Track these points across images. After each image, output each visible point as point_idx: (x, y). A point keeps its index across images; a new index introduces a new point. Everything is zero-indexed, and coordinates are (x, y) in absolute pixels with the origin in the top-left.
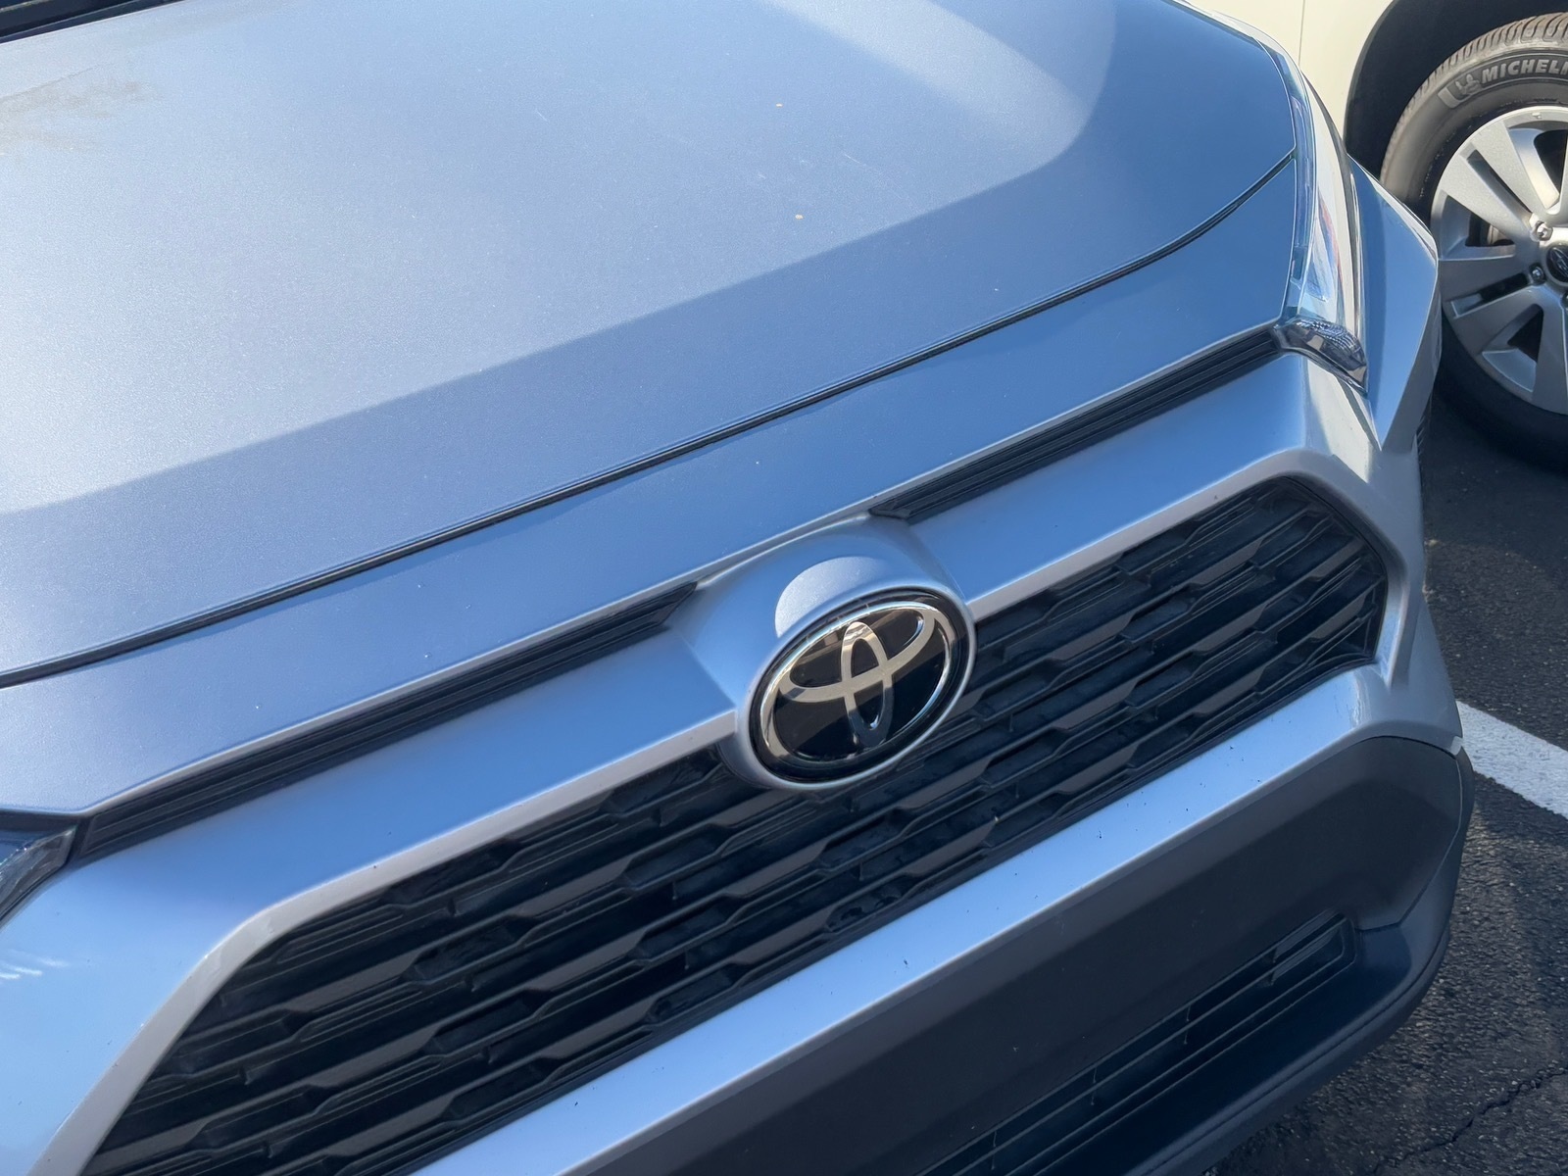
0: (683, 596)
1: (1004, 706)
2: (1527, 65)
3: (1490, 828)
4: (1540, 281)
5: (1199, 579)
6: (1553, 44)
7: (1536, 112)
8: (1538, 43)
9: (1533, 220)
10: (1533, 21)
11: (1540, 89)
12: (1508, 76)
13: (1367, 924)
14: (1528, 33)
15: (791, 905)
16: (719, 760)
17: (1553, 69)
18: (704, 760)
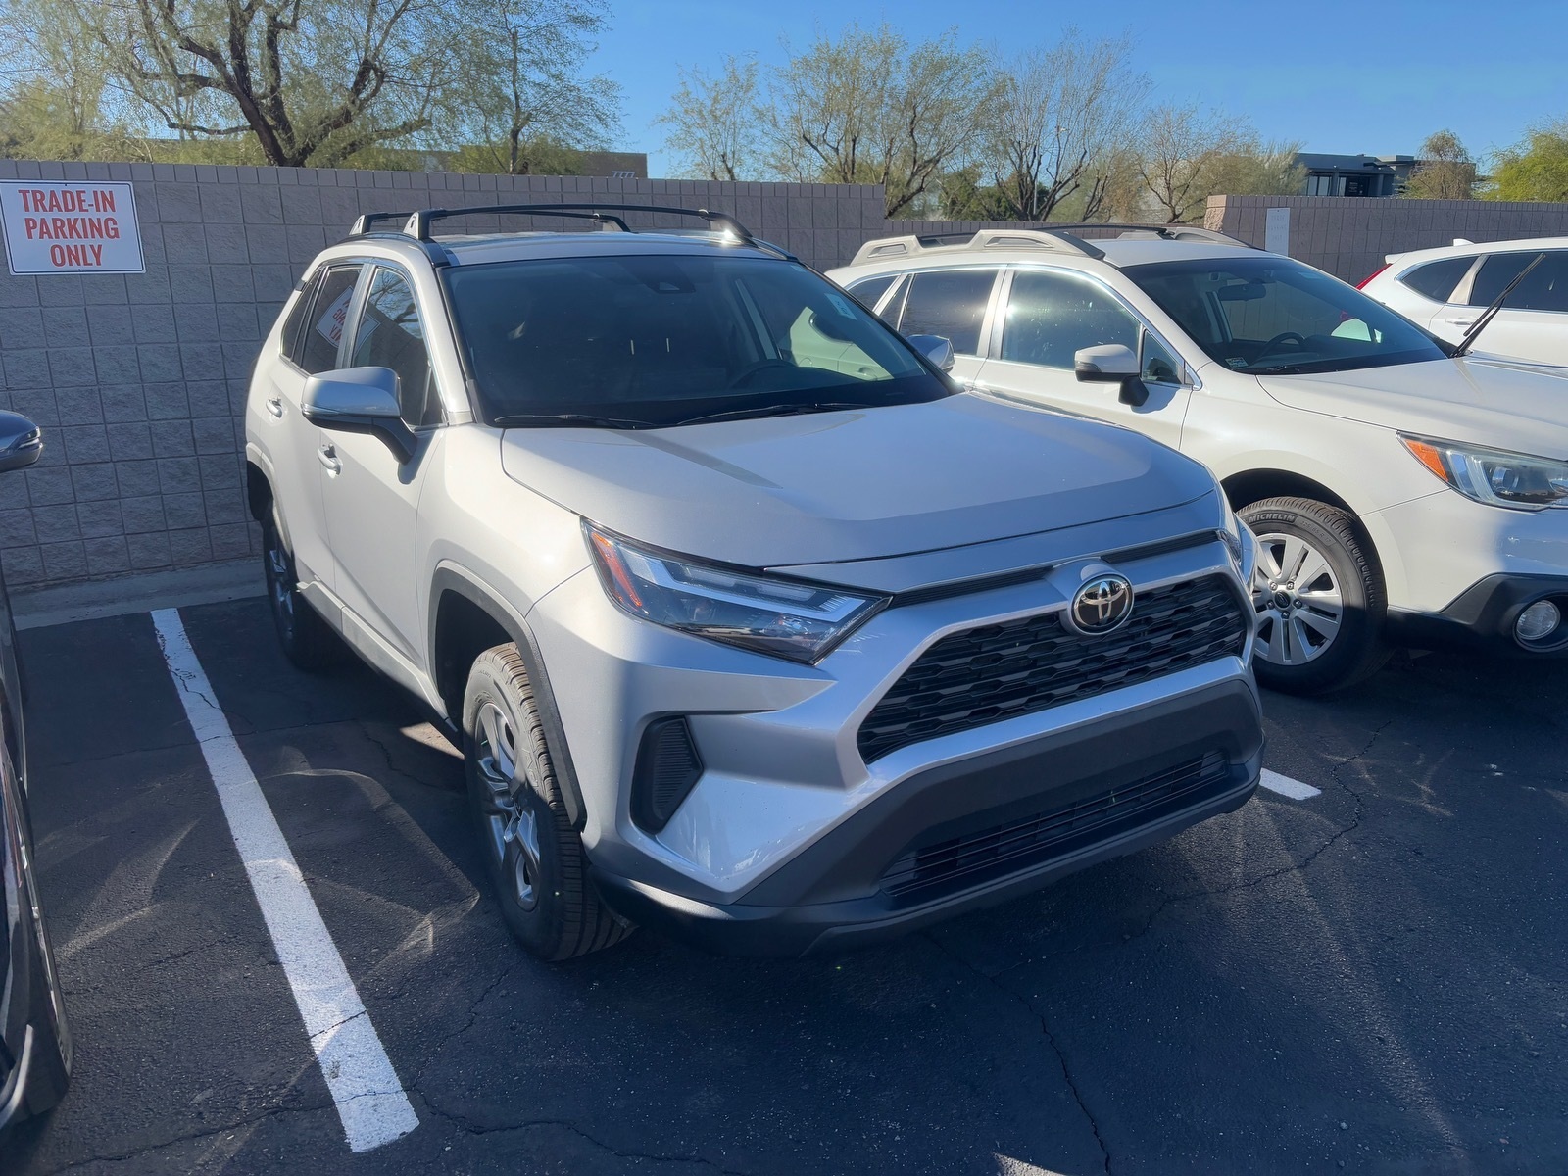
0: (1048, 570)
1: (1135, 630)
2: (1269, 516)
3: (1260, 798)
4: (1271, 608)
5: (1195, 604)
6: (1280, 508)
7: (1271, 536)
8: (1273, 507)
9: (1270, 581)
10: (1271, 499)
11: (1274, 526)
12: (1260, 520)
13: (1233, 762)
14: (1269, 503)
15: (1066, 679)
16: (1058, 618)
17: (1280, 518)
18: (1054, 618)
